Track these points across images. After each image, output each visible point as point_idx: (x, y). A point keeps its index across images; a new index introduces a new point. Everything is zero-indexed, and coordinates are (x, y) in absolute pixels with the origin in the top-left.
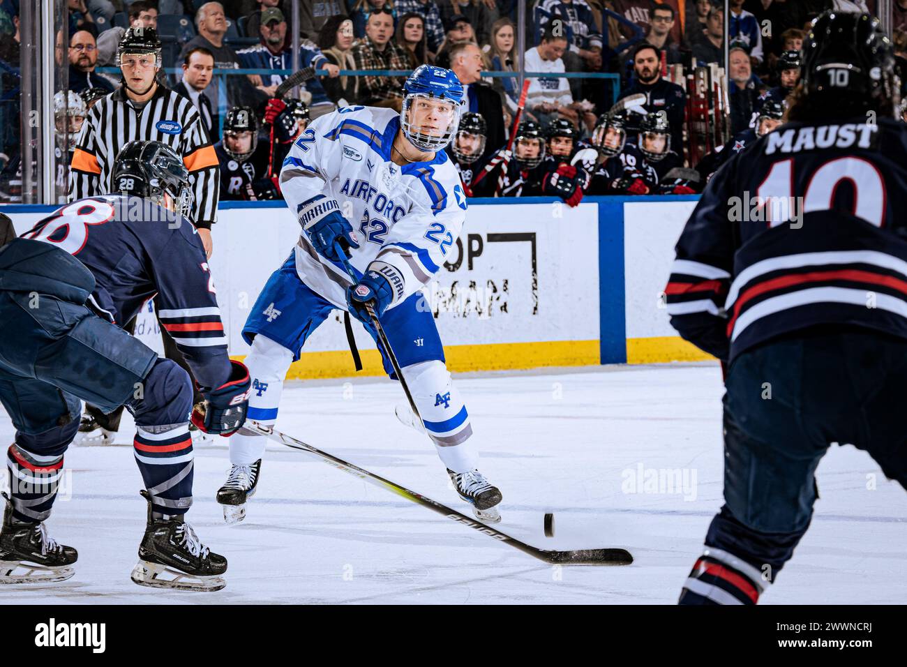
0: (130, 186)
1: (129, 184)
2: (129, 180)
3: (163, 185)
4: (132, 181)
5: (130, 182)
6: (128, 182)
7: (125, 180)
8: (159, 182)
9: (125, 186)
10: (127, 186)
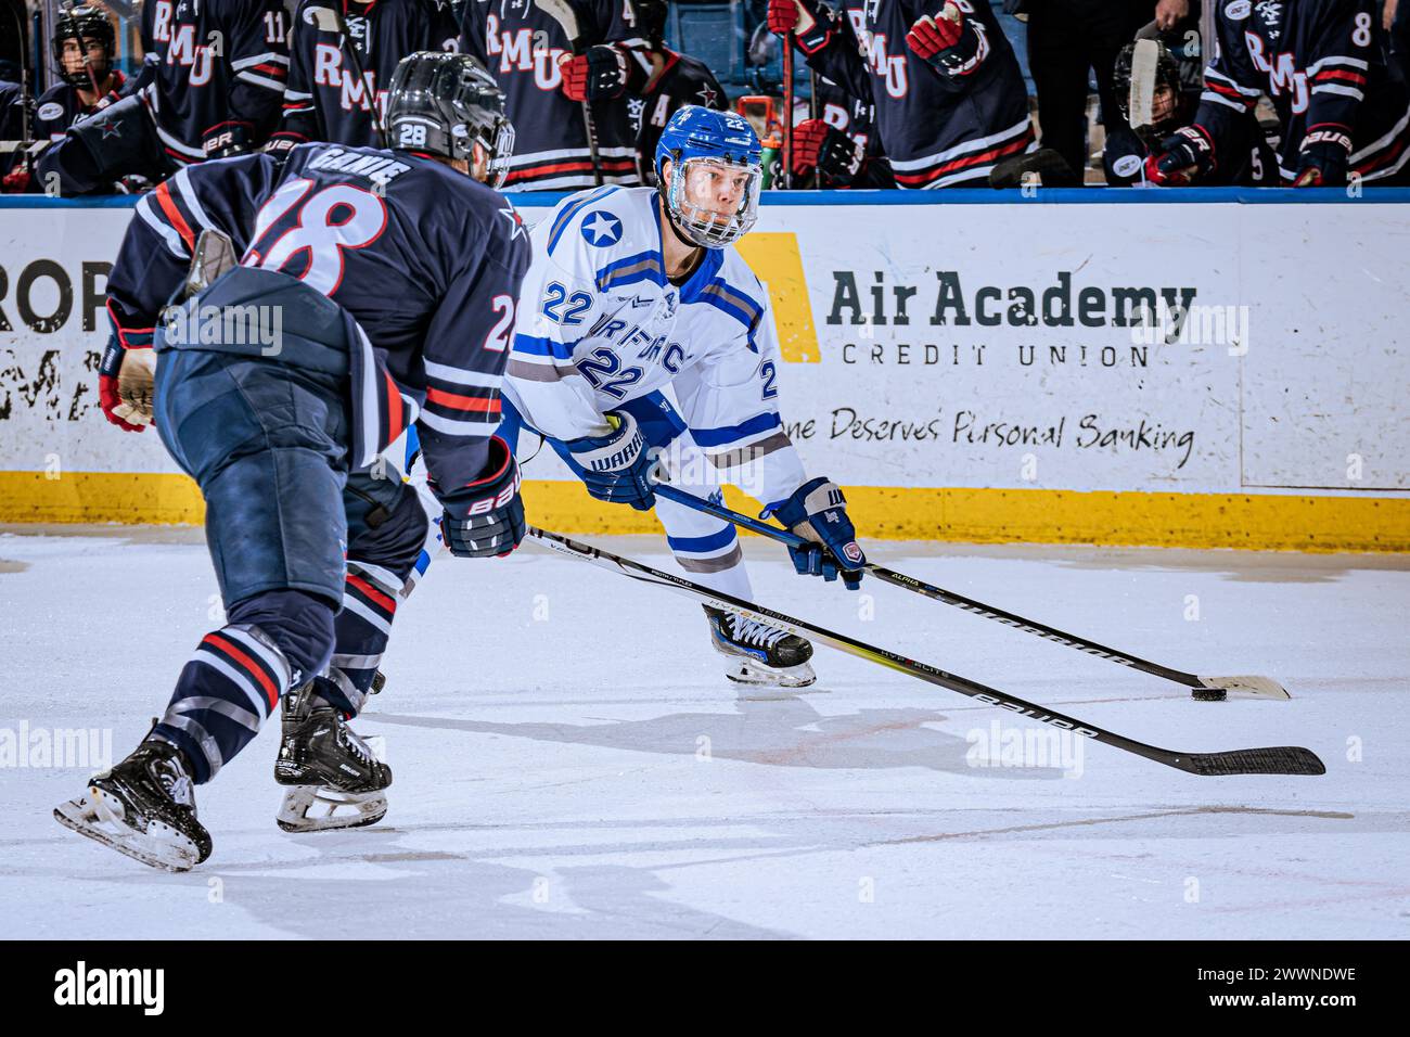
0: (418, 138)
1: (416, 135)
2: (417, 128)
3: (472, 132)
4: (423, 129)
5: (419, 131)
6: (415, 132)
7: (409, 127)
8: (467, 129)
9: (410, 137)
10: (414, 137)
